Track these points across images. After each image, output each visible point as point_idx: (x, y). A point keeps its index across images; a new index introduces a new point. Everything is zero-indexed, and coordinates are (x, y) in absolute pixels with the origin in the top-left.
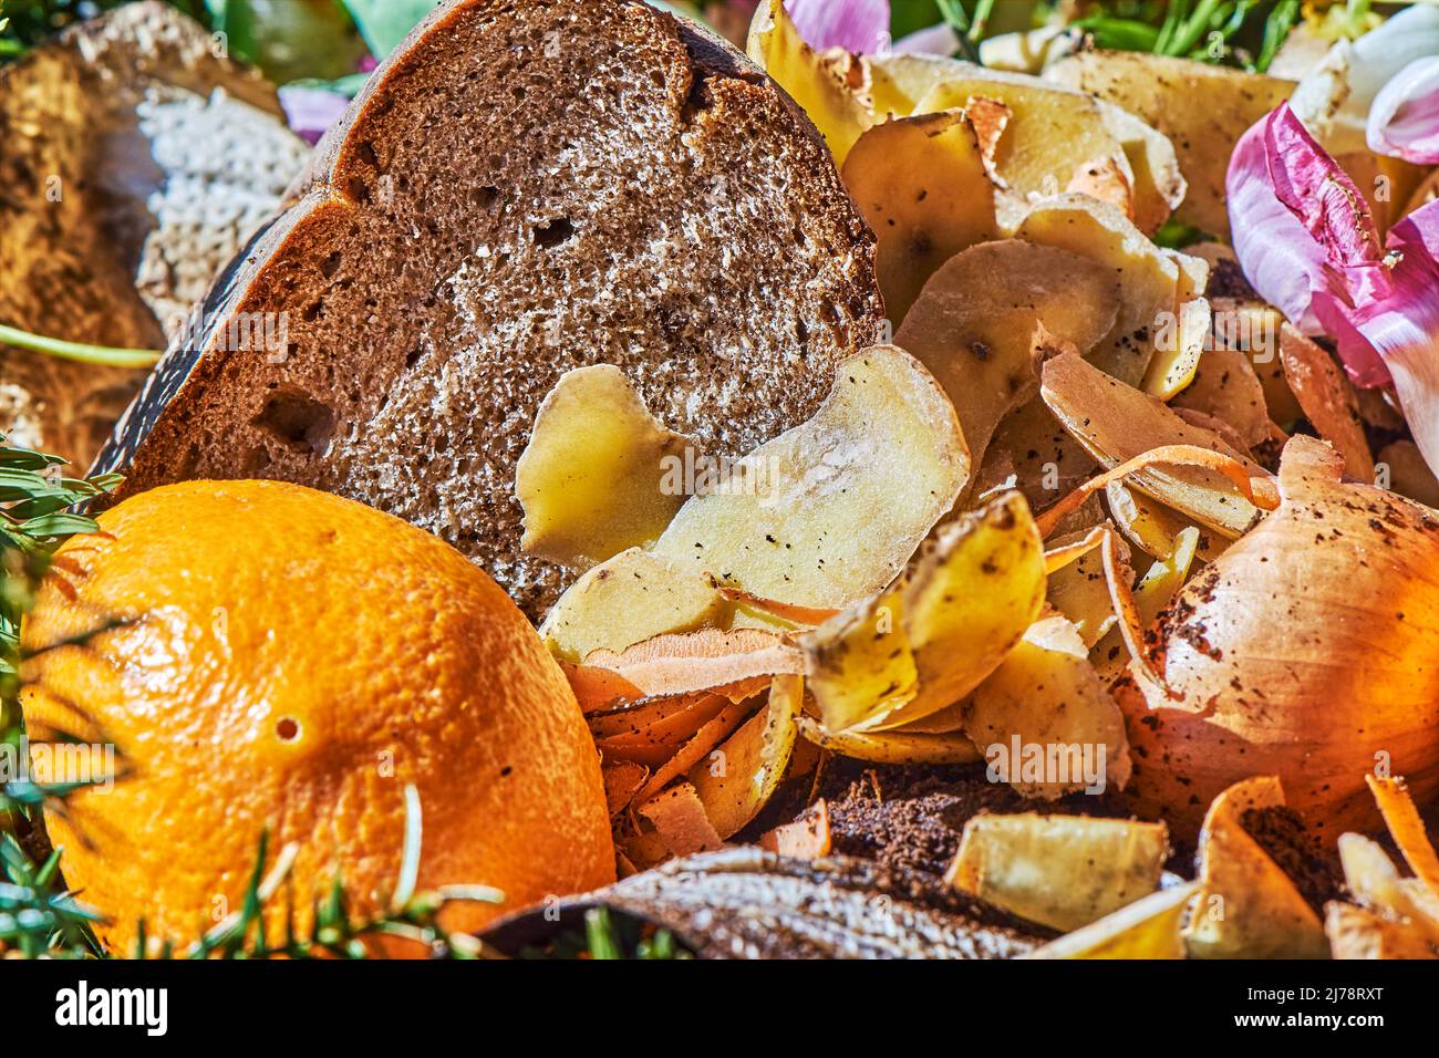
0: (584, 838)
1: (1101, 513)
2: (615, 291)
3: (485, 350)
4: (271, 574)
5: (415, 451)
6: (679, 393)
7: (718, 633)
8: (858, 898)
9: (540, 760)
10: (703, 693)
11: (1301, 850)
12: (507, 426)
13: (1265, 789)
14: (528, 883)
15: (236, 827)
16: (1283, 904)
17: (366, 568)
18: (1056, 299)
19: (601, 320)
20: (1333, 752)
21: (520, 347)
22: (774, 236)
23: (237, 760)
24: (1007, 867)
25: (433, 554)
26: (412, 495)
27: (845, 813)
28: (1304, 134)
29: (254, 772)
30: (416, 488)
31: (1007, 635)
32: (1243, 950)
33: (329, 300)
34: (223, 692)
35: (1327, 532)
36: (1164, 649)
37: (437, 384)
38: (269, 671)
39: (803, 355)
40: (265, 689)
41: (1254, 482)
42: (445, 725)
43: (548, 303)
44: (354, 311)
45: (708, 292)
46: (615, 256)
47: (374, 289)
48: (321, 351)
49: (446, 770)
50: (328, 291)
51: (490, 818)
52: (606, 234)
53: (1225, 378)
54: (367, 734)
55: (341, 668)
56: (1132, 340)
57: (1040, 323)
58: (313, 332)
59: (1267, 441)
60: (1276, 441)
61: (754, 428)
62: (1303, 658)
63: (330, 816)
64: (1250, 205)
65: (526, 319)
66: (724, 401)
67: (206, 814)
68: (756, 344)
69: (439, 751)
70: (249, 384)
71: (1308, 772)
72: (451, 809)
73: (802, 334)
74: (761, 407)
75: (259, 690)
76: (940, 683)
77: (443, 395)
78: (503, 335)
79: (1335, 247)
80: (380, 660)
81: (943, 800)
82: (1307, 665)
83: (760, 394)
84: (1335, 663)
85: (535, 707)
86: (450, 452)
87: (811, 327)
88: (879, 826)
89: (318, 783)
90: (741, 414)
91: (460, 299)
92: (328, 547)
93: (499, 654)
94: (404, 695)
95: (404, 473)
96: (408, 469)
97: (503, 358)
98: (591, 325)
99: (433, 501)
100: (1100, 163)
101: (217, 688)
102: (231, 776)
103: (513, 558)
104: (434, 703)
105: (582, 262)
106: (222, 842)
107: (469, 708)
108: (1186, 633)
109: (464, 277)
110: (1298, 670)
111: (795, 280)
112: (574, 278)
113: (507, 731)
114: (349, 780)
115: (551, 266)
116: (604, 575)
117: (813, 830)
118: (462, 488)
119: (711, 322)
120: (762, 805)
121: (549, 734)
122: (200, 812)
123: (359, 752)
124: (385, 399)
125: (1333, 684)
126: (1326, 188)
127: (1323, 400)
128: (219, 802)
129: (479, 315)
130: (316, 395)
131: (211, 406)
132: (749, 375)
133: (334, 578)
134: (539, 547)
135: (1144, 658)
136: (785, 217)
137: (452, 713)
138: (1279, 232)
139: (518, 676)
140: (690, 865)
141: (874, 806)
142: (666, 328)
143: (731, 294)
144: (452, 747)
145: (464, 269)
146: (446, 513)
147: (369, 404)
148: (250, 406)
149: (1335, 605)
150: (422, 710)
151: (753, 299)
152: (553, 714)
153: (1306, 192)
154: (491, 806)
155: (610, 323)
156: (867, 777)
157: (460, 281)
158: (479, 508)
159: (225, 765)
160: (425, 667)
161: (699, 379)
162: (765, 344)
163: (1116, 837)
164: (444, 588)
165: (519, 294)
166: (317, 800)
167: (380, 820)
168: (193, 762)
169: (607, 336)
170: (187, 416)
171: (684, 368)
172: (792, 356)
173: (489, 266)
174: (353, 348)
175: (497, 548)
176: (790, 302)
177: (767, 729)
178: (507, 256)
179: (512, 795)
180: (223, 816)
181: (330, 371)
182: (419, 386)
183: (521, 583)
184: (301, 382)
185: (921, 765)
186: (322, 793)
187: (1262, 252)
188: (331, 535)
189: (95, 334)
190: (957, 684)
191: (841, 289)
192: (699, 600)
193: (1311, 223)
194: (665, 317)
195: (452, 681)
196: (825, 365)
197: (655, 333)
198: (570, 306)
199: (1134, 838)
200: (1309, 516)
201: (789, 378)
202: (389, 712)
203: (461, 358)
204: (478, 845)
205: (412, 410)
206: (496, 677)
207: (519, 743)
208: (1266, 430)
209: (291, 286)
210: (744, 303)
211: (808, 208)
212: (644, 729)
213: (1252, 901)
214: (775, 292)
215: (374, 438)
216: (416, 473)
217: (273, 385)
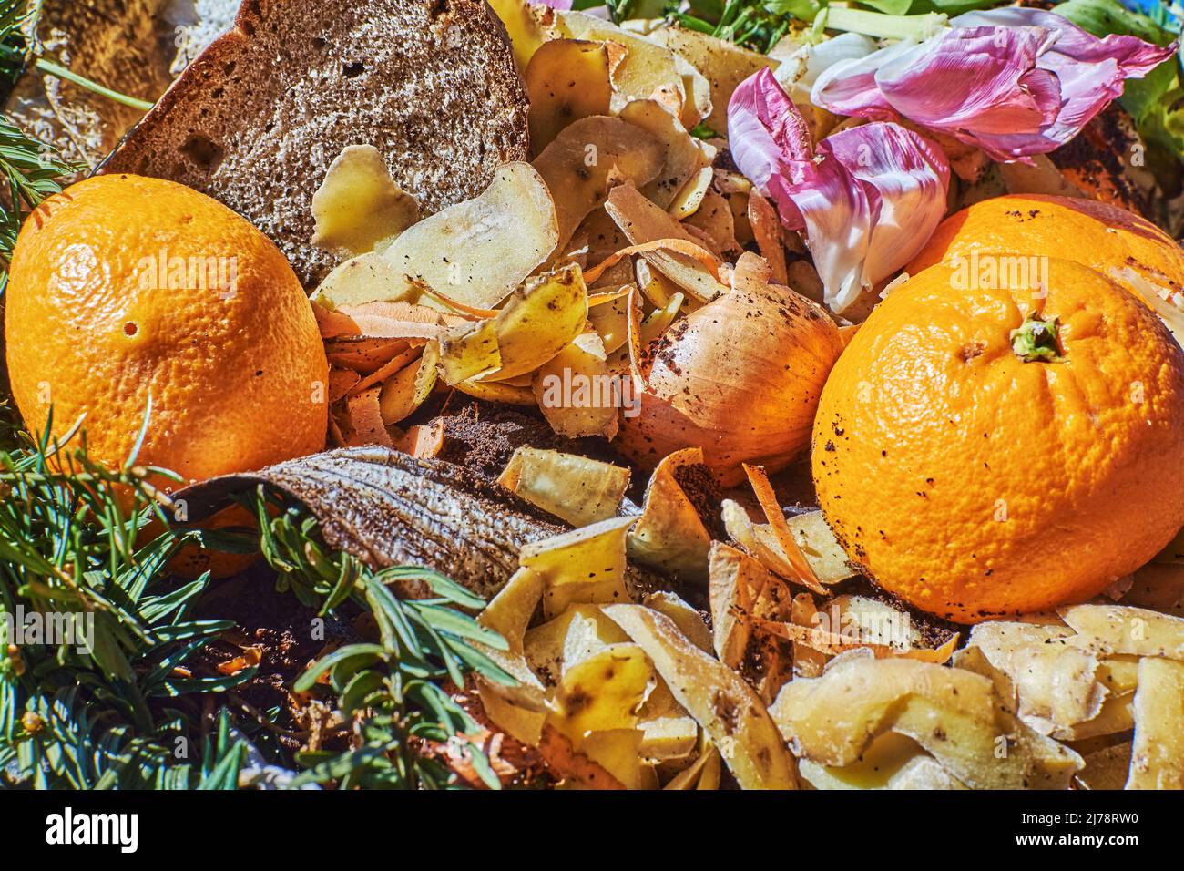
0: (305, 415)
1: (632, 277)
2: (383, 109)
3: (309, 130)
4: (145, 236)
5: (264, 179)
6: (411, 171)
7: (408, 305)
8: (440, 487)
9: (284, 369)
10: (396, 339)
11: (707, 494)
12: (315, 174)
13: (693, 455)
14: (263, 438)
15: (93, 380)
16: (691, 527)
17: (203, 241)
18: (631, 154)
19: (373, 123)
20: (735, 438)
21: (328, 131)
22: (474, 92)
23: (100, 341)
24: (535, 479)
25: (248, 240)
26: (260, 203)
27: (456, 424)
28: (777, 85)
29: (108, 349)
30: (262, 200)
31: (558, 344)
32: (663, 549)
33: (227, 88)
34: (100, 300)
35: (754, 312)
36: (650, 363)
37: (280, 145)
38: (128, 293)
39: (481, 162)
40: (123, 303)
41: (720, 270)
42: (227, 341)
43: (346, 109)
44: (240, 97)
45: (434, 117)
46: (386, 89)
47: (253, 86)
48: (220, 116)
49: (221, 367)
50: (227, 83)
51: (243, 399)
52: (382, 75)
53: (714, 212)
54: (177, 340)
55: (170, 298)
56: (668, 184)
57: (615, 166)
58: (217, 104)
59: (731, 250)
60: (736, 251)
61: (449, 197)
62: (728, 382)
63: (148, 384)
64: (740, 123)
65: (333, 116)
66: (434, 180)
67: (77, 369)
68: (456, 151)
69: (220, 356)
70: (178, 128)
71: (720, 447)
72: (221, 391)
73: (482, 150)
74: (454, 186)
75: (120, 303)
76: (514, 365)
77: (283, 151)
78: (319, 123)
79: (787, 149)
80: (195, 297)
81: (512, 427)
82: (729, 387)
83: (454, 179)
84: (745, 388)
85: (286, 337)
86: (283, 183)
87: (487, 146)
88: (472, 437)
89: (144, 363)
90: (443, 189)
91: (298, 99)
92: (184, 225)
93: (272, 303)
94: (205, 320)
95: (257, 190)
96: (259, 189)
97: (318, 136)
98: (368, 126)
99: (270, 208)
100: (669, 86)
101: (97, 297)
102: (95, 350)
103: (310, 247)
104: (223, 327)
105: (368, 89)
106: (85, 386)
107: (243, 333)
108: (663, 356)
109: (302, 87)
110: (723, 389)
111: (482, 119)
112: (361, 97)
113: (265, 350)
114: (162, 364)
115: (350, 88)
116: (354, 265)
117: (434, 435)
118: (287, 204)
119: (433, 134)
120: (415, 409)
121: (293, 354)
122: (75, 367)
123: (170, 349)
124: (251, 148)
125: (744, 399)
126: (786, 115)
127: (767, 233)
128: (86, 364)
129: (307, 110)
130: (214, 140)
131: (157, 137)
132: (449, 167)
133: (182, 244)
134: (321, 243)
135: (638, 365)
136: (481, 82)
137: (233, 334)
138: (755, 139)
139: (280, 318)
140: (347, 454)
141: (473, 424)
142: (408, 134)
143: (447, 121)
144: (228, 355)
145: (302, 83)
146: (276, 216)
147: (242, 149)
148: (179, 140)
149: (751, 355)
150: (214, 330)
151: (458, 126)
152: (298, 342)
153: (775, 116)
154: (246, 392)
155: (378, 126)
156: (473, 406)
157: (299, 89)
158: (295, 217)
159: (92, 343)
160: (222, 305)
161: (423, 165)
162: (461, 152)
163: (600, 472)
164: (247, 260)
165: (331, 102)
166: (140, 373)
167: (176, 391)
168: (75, 338)
169: (376, 133)
170: (143, 140)
171: (416, 157)
172: (475, 161)
173: (316, 83)
174: (237, 117)
175: (302, 240)
176: (478, 130)
177: (420, 370)
178: (326, 79)
179: (261, 387)
180: (87, 372)
181: (224, 128)
182: (270, 144)
183: (312, 261)
184: (207, 132)
185: (503, 404)
186: (145, 369)
187: (745, 149)
188: (190, 218)
189: (144, 93)
190: (525, 366)
191: (506, 127)
192: (403, 288)
193: (774, 134)
194: (409, 128)
195: (236, 317)
196: (492, 169)
197: (403, 136)
198: (357, 113)
199: (611, 474)
200: (746, 300)
201: (472, 173)
202: (194, 328)
203: (295, 132)
204: (234, 414)
205: (266, 157)
206: (266, 317)
207: (271, 357)
208: (732, 244)
209: (207, 77)
210: (453, 127)
211: (495, 78)
212: (363, 353)
213: (673, 523)
214: (471, 123)
215: (243, 169)
216: (264, 192)
217: (191, 131)
